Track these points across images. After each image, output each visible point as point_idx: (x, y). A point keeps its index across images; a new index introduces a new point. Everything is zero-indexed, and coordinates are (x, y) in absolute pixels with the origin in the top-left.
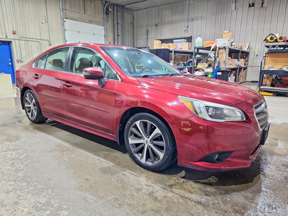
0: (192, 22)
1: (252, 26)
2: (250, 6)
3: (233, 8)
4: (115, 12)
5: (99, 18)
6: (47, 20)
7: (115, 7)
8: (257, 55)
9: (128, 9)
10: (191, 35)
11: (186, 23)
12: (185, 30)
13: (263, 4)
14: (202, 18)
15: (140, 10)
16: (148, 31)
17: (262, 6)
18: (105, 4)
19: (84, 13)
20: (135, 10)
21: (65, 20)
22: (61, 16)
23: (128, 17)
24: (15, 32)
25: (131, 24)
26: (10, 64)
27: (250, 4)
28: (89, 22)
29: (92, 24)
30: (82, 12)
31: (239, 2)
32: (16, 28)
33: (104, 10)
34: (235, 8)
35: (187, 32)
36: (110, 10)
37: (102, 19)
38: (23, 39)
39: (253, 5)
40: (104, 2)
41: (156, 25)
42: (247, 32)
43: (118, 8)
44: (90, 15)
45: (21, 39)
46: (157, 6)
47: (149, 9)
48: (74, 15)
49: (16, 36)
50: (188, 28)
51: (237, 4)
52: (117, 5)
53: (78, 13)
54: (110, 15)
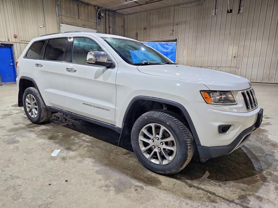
0: (177, 26)
1: (230, 30)
2: (228, 12)
3: (214, 14)
4: (107, 16)
5: (92, 22)
6: (44, 25)
7: (107, 12)
8: (235, 57)
9: (119, 13)
10: (176, 38)
11: (172, 27)
12: (170, 33)
13: (239, 10)
14: (185, 22)
15: (130, 14)
16: (137, 34)
17: (239, 12)
18: (98, 9)
19: (78, 18)
20: (126, 15)
21: (61, 24)
22: (57, 21)
23: (119, 21)
24: (16, 36)
25: (122, 27)
26: (12, 64)
27: (228, 11)
28: (83, 26)
29: (85, 28)
30: (77, 17)
31: (218, 8)
32: (17, 33)
33: (96, 14)
34: (215, 14)
35: (172, 35)
36: (102, 15)
37: (95, 23)
38: (23, 42)
39: (231, 11)
40: (97, 8)
41: (145, 29)
42: (225, 36)
43: (110, 12)
44: (83, 20)
45: (22, 42)
46: (145, 11)
47: (138, 14)
48: (69, 20)
49: (17, 40)
50: (173, 32)
51: (216, 10)
52: (109, 10)
53: (73, 18)
54: (102, 19)
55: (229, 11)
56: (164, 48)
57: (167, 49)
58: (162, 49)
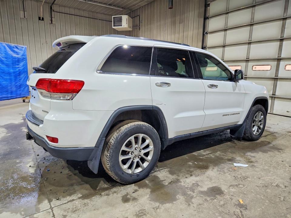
55: (41, 19)
56: (14, 51)
57: (17, 53)
58: (12, 53)
